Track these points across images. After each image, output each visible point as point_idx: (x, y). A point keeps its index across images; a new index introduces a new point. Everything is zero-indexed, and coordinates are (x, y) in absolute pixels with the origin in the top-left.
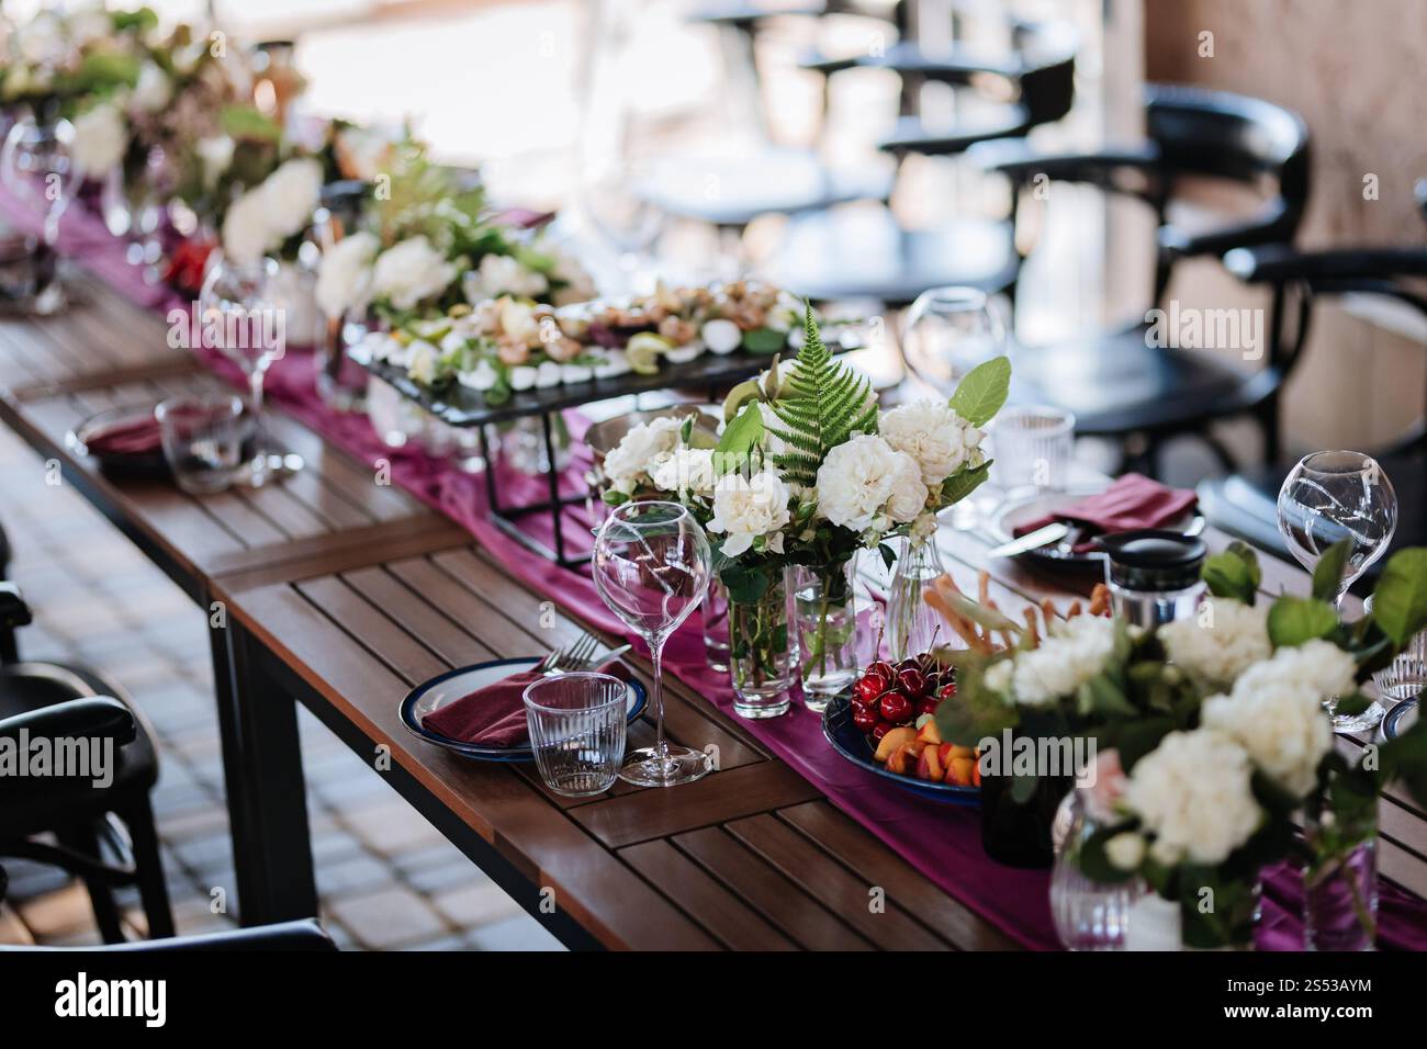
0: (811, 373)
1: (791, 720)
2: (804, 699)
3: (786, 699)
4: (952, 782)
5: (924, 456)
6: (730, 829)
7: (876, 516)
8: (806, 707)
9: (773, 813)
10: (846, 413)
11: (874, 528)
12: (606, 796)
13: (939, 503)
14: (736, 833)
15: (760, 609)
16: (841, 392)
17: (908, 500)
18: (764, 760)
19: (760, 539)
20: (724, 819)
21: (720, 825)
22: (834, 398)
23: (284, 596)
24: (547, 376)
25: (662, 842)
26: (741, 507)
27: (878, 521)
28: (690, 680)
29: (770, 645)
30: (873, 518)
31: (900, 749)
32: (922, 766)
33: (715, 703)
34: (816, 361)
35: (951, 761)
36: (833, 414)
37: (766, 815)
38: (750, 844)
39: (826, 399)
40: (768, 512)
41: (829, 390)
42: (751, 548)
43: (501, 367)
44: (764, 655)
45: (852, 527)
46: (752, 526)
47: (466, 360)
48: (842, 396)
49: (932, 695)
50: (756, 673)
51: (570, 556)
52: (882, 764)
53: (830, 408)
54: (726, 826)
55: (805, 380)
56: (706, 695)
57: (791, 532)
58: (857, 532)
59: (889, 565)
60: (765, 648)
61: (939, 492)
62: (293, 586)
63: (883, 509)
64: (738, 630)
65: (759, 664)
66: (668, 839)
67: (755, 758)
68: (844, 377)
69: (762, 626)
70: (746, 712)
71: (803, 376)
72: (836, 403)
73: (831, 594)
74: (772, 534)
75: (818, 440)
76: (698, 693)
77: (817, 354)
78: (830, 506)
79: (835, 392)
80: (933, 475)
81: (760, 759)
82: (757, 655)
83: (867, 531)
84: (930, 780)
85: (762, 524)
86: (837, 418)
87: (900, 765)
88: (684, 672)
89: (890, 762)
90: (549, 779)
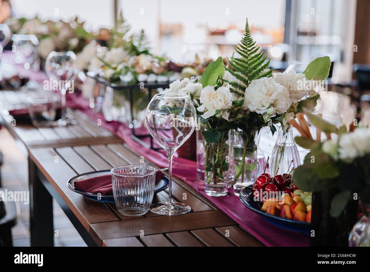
0: (246, 49)
1: (227, 198)
2: (233, 192)
3: (226, 191)
4: (296, 219)
5: (291, 89)
6: (193, 233)
7: (269, 107)
8: (235, 195)
9: (214, 228)
10: (259, 69)
11: (268, 113)
12: (143, 217)
13: (296, 110)
14: (195, 234)
15: (218, 150)
16: (258, 59)
17: (283, 103)
18: (214, 210)
19: (218, 111)
20: (191, 229)
21: (189, 231)
22: (256, 61)
23: (50, 152)
24: (152, 78)
25: (161, 235)
26: (212, 98)
27: (270, 109)
28: (189, 183)
29: (221, 166)
30: (268, 108)
31: (273, 205)
32: (283, 212)
33: (197, 190)
34: (248, 44)
35: (296, 212)
36: (254, 68)
37: (210, 229)
38: (201, 239)
39: (251, 61)
40: (223, 101)
41: (253, 58)
42: (215, 115)
43: (135, 74)
44: (218, 171)
45: (258, 112)
46: (215, 105)
47: (123, 72)
48: (259, 61)
49: (288, 187)
50: (215, 177)
51: (155, 146)
52: (265, 211)
53: (253, 65)
54: (192, 232)
55: (243, 51)
56: (194, 187)
57: (232, 112)
58: (260, 114)
59: (273, 133)
60: (219, 168)
61: (296, 106)
62: (55, 149)
63: (272, 105)
64: (209, 159)
65: (216, 174)
66: (164, 234)
67: (211, 209)
68: (260, 54)
69: (218, 158)
70: (209, 193)
71: (242, 49)
72: (256, 64)
73: (248, 146)
74: (224, 110)
75: (247, 78)
76: (191, 187)
77: (249, 41)
78: (250, 102)
79: (255, 59)
80: (294, 98)
81: (212, 209)
82: (216, 171)
83: (265, 114)
84: (286, 218)
85: (220, 105)
86: (256, 71)
87: (273, 212)
88: (187, 180)
89: (268, 210)
90: (120, 208)
